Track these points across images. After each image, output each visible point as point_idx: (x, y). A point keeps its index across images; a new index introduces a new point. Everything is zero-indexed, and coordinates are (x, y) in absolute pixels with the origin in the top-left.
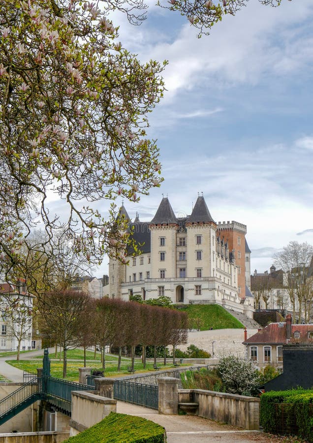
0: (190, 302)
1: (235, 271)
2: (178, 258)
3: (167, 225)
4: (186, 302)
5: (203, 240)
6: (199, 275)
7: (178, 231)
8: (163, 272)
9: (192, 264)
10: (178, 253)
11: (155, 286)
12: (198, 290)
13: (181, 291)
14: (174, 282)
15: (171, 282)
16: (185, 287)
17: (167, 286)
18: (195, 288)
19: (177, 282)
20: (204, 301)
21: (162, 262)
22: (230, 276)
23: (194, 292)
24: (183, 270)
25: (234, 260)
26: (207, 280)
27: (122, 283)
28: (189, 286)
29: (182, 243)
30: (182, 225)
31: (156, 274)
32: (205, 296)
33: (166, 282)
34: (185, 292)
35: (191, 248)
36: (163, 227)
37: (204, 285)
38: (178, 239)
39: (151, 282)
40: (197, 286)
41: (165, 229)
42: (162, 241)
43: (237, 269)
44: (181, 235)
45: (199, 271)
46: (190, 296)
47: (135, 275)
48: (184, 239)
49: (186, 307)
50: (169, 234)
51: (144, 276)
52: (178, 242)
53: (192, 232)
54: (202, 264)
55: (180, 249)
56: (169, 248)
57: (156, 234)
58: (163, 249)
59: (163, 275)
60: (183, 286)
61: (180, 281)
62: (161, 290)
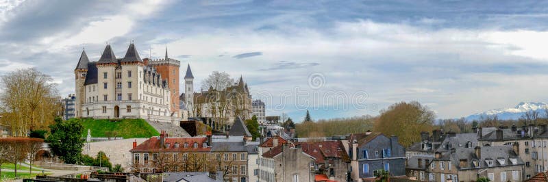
0: (124, 117)
1: (167, 93)
2: (117, 86)
3: (109, 64)
4: (121, 117)
5: (132, 74)
6: (130, 98)
7: (117, 68)
8: (106, 96)
9: (125, 90)
10: (117, 83)
11: (100, 106)
12: (129, 109)
13: (117, 109)
14: (112, 103)
15: (110, 103)
16: (120, 107)
17: (108, 106)
18: (126, 107)
19: (115, 103)
20: (132, 116)
21: (106, 90)
22: (163, 97)
23: (126, 110)
24: (120, 95)
25: (167, 86)
26: (135, 102)
27: (83, 103)
28: (123, 106)
29: (119, 76)
30: (119, 63)
31: (101, 98)
32: (134, 113)
33: (107, 103)
34: (120, 110)
35: (125, 80)
36: (106, 65)
37: (133, 106)
38: (117, 73)
39: (97, 103)
40: (128, 106)
41: (107, 67)
42: (105, 74)
43: (169, 92)
44: (118, 71)
45: (130, 96)
46: (123, 113)
47: (90, 98)
48: (121, 73)
49: (120, 121)
50: (110, 70)
51: (95, 99)
52: (117, 76)
53: (125, 69)
54: (132, 91)
55: (118, 80)
56: (110, 80)
57: (101, 70)
58: (106, 80)
59: (106, 99)
61: (117, 103)
62: (105, 109)
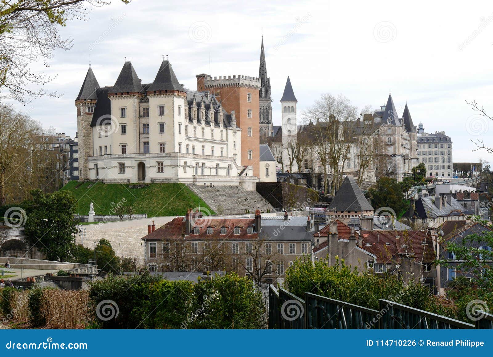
0: (152, 180)
1: (235, 136)
2: (142, 130)
3: (128, 93)
4: (148, 180)
5: (166, 111)
6: (162, 150)
7: (141, 101)
8: (124, 148)
9: (154, 138)
10: (142, 125)
11: (115, 163)
12: (161, 167)
13: (142, 167)
14: (135, 158)
15: (131, 158)
16: (147, 163)
17: (128, 163)
18: (156, 164)
19: (139, 158)
20: (166, 179)
21: (124, 136)
22: (225, 143)
23: (156, 169)
24: (147, 144)
25: (233, 124)
26: (170, 156)
27: (89, 156)
28: (151, 163)
29: (146, 113)
30: (145, 92)
31: (117, 150)
32: (168, 174)
33: (126, 158)
34: (146, 169)
35: (154, 120)
36: (123, 96)
37: (167, 162)
38: (142, 109)
39: (111, 158)
40: (159, 163)
41: (126, 99)
42: (123, 110)
44: (144, 105)
45: (162, 146)
46: (152, 174)
47: (101, 147)
48: (148, 109)
49: (146, 186)
50: (131, 103)
51: (108, 150)
52: (142, 113)
53: (154, 102)
54: (164, 138)
55: (143, 121)
56: (130, 120)
57: (116, 104)
58: (124, 121)
59: (124, 151)
60: (144, 162)
61: (141, 158)
62: (122, 167)
